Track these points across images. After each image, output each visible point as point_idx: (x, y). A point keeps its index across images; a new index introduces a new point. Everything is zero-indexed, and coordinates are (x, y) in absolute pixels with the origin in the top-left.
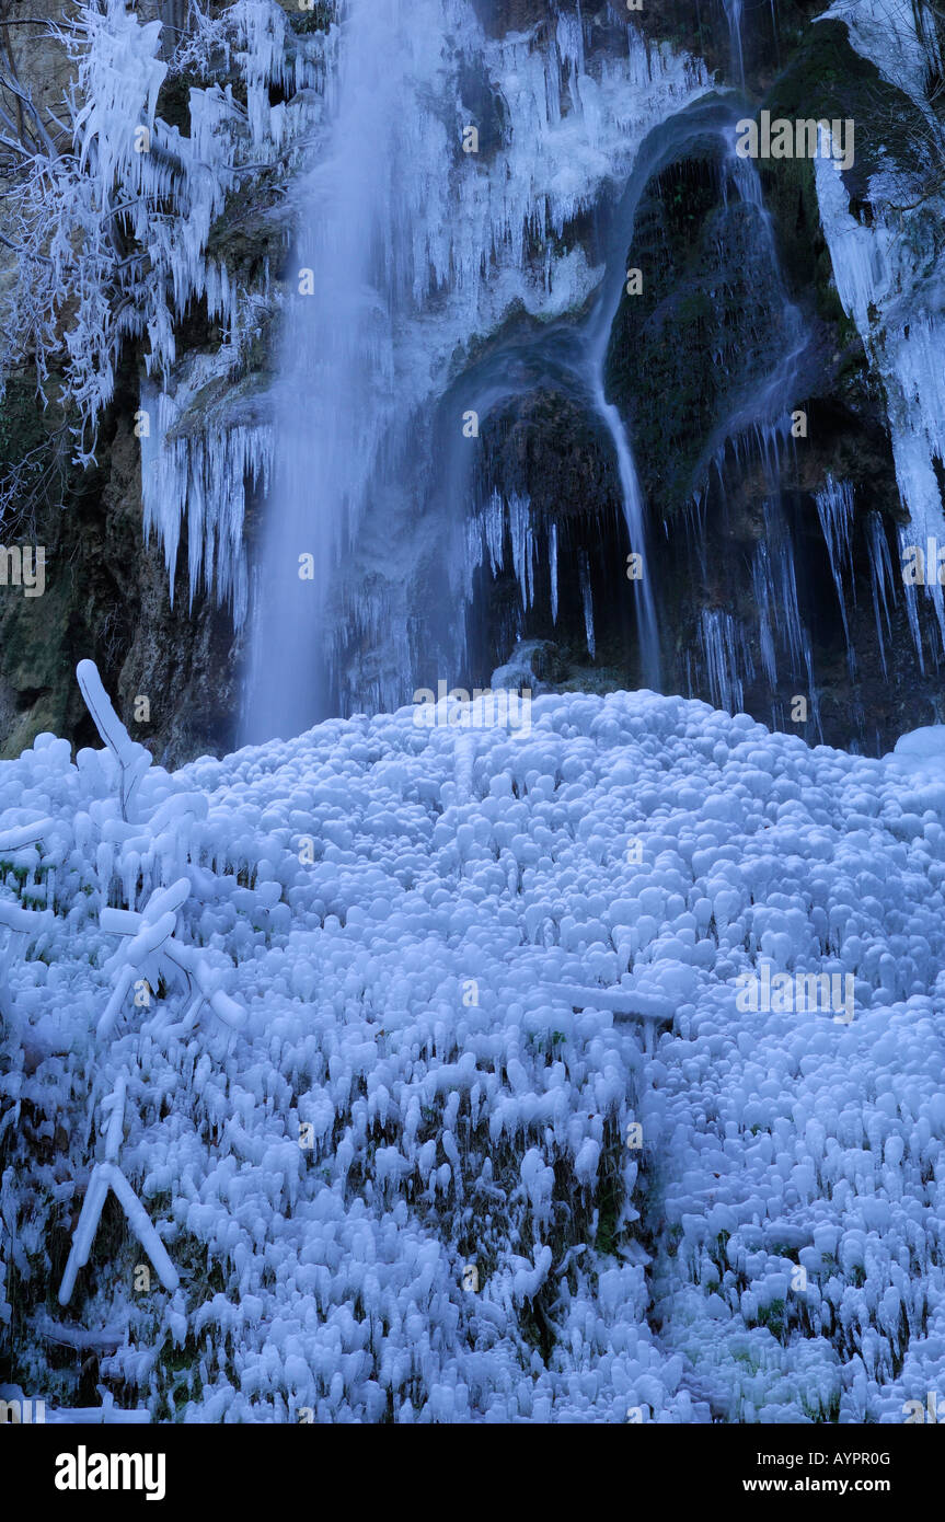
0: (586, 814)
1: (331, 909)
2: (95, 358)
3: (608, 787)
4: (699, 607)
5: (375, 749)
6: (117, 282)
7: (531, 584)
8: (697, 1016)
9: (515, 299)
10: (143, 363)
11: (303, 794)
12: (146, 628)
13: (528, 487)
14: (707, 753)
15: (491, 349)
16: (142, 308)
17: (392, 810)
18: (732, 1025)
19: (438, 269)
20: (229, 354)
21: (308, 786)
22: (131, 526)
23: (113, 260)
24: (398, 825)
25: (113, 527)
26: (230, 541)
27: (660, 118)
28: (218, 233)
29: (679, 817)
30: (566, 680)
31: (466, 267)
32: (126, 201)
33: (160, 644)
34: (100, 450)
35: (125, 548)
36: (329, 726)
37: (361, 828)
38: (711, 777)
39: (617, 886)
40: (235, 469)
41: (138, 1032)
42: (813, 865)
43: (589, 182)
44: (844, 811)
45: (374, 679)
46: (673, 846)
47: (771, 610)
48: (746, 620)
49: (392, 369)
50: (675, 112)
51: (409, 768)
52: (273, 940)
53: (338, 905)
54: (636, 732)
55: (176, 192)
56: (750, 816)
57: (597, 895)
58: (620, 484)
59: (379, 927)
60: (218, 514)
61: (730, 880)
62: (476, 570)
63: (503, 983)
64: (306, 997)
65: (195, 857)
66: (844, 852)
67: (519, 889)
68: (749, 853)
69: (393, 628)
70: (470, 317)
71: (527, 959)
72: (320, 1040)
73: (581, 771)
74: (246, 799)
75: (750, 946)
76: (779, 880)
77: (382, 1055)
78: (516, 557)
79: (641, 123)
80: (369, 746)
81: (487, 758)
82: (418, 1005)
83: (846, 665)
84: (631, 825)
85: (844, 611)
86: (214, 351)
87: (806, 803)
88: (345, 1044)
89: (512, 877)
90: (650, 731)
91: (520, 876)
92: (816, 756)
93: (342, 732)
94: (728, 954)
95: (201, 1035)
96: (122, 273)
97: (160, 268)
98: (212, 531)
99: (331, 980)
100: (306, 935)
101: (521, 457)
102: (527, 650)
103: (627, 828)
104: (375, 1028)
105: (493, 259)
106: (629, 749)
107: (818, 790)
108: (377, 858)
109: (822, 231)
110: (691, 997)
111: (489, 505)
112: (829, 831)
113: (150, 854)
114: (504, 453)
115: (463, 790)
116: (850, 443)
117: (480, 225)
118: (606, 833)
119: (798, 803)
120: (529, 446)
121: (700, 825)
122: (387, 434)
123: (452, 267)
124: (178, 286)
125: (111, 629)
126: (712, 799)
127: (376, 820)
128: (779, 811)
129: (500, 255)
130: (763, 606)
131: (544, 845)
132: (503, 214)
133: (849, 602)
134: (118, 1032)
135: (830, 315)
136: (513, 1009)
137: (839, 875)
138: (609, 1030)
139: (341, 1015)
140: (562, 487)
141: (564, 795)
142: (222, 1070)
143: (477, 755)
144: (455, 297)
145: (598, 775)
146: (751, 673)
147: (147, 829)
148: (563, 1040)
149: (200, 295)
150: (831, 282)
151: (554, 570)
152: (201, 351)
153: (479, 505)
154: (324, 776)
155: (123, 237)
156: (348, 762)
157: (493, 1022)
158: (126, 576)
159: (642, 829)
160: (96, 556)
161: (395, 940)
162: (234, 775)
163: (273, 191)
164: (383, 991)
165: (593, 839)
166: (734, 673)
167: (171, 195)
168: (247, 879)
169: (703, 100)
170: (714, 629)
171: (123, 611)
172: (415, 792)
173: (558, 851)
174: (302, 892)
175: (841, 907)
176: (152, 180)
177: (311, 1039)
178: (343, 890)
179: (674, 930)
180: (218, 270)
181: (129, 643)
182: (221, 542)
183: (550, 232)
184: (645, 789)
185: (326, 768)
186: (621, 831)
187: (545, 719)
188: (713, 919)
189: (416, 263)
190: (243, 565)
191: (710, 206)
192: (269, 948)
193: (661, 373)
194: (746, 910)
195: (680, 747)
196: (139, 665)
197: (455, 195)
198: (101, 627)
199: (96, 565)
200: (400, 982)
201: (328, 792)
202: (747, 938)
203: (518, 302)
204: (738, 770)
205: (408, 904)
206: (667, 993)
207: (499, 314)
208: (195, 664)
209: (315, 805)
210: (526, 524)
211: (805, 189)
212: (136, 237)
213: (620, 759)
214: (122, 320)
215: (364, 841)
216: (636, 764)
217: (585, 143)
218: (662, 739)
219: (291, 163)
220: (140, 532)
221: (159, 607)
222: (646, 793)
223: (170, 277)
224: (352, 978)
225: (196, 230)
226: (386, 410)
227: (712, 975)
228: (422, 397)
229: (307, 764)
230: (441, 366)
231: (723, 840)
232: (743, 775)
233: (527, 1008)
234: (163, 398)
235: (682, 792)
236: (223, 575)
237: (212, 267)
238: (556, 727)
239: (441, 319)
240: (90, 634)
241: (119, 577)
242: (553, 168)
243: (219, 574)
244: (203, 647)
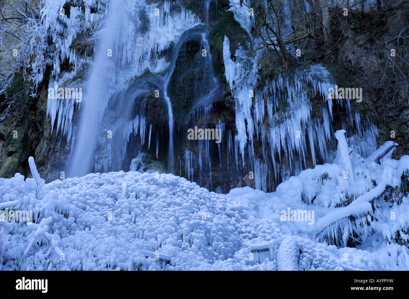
0: (153, 205)
1: (87, 226)
2: (39, 70)
3: (159, 199)
4: (185, 149)
5: (102, 182)
6: (47, 52)
7: (144, 139)
8: (176, 261)
9: (147, 68)
10: (51, 73)
11: (83, 193)
12: (44, 139)
13: (146, 115)
14: (185, 192)
15: (140, 79)
16: (52, 59)
17: (105, 199)
18: (184, 263)
19: (129, 58)
20: (73, 73)
21: (84, 191)
22: (43, 113)
23: (46, 46)
24: (106, 203)
25: (38, 113)
26: (69, 120)
27: (187, 29)
28: (74, 43)
29: (176, 208)
30: (150, 163)
31: (136, 59)
32: (51, 32)
33: (47, 143)
34: (37, 93)
35: (41, 118)
36: (91, 175)
37: (96, 203)
38: (185, 198)
39: (159, 224)
40: (72, 102)
41: (34, 255)
42: (208, 223)
43: (168, 42)
44: (216, 209)
45: (101, 158)
46: (174, 215)
47: (202, 152)
48: (196, 153)
49: (115, 82)
50: (191, 28)
51: (110, 188)
52: (71, 232)
53: (89, 224)
54: (168, 185)
55: (64, 31)
56: (193, 209)
57: (154, 226)
58: (168, 117)
59: (99, 231)
60: (66, 112)
61: (187, 225)
62: (130, 134)
63: (129, 249)
64: (79, 249)
65: (54, 209)
66: (215, 220)
67: (135, 222)
68: (193, 219)
69: (108, 146)
70: (136, 71)
71: (135, 242)
72: (81, 261)
73: (153, 194)
74: (68, 193)
75: (190, 242)
76: (199, 226)
77: (96, 266)
78: (141, 132)
79: (182, 29)
80: (100, 181)
81: (130, 188)
82: (107, 254)
83: (219, 167)
84: (164, 209)
85: (220, 154)
86: (70, 72)
87: (207, 207)
88: (87, 262)
89: (133, 219)
90: (171, 185)
91: (135, 219)
92: (211, 194)
93: (94, 177)
94: (185, 244)
95: (51, 258)
96: (48, 50)
97: (58, 50)
98: (64, 117)
99: (85, 245)
100: (80, 232)
101: (145, 107)
102: (141, 155)
103: (163, 210)
104: (95, 259)
105: (143, 57)
106: (166, 189)
107: (211, 203)
108: (99, 211)
109: (223, 61)
110: (175, 255)
111: (135, 118)
112: (212, 214)
113: (42, 208)
114: (141, 106)
115: (123, 195)
116: (225, 113)
117: (140, 49)
118: (158, 211)
119: (205, 206)
120: (147, 105)
121: (181, 211)
122: (112, 97)
123: (132, 58)
124: (62, 55)
125: (35, 138)
126: (185, 204)
127: (100, 201)
128: (201, 208)
129: (144, 57)
130: (200, 150)
131: (142, 212)
132: (146, 47)
133: (221, 152)
134: (29, 255)
135: (223, 81)
136: (131, 257)
137: (214, 226)
138: (154, 263)
139: (87, 254)
140: (154, 116)
141: (148, 200)
142: (55, 267)
143: (127, 187)
144: (132, 66)
145: (157, 195)
146: (196, 166)
147: (42, 201)
148: (143, 265)
149: (68, 57)
150: (224, 74)
151: (150, 136)
152: (66, 71)
153: (133, 117)
154: (88, 189)
155: (50, 41)
156: (94, 185)
157: (126, 259)
158: (40, 125)
159: (167, 210)
160: (33, 119)
161: (103, 235)
162: (65, 185)
163: (89, 34)
164: (98, 249)
165: (155, 212)
166: (192, 166)
167: (63, 32)
168: (66, 216)
169: (198, 26)
170: (188, 155)
171: (39, 134)
172: (111, 195)
173: (145, 214)
174: (80, 220)
175: (214, 234)
176: (59, 28)
177: (79, 261)
178: (91, 221)
179: (172, 237)
180: (73, 52)
181: (39, 142)
182: (66, 120)
183: (157, 53)
184: (169, 200)
185: (89, 186)
186: (162, 210)
187: (146, 179)
188: (182, 235)
189: (123, 56)
190: (71, 126)
191: (197, 52)
192: (70, 235)
193: (181, 91)
194: (191, 233)
195: (178, 190)
196: (41, 148)
197: (135, 41)
198: (32, 137)
199: (33, 122)
200: (103, 247)
201: (89, 193)
202: (190, 240)
203: (148, 68)
204: (192, 197)
205: (106, 225)
206: (169, 254)
207: (143, 71)
208: (56, 150)
209: (85, 196)
210: (144, 124)
211: (220, 50)
212: (53, 41)
213: (163, 192)
214: (47, 61)
215: (97, 207)
216: (167, 193)
217: (168, 32)
218: (174, 187)
219: (95, 28)
220: (45, 115)
221: (48, 134)
222: (169, 201)
223: (61, 52)
224: (91, 245)
225: (69, 42)
226: (112, 92)
227: (180, 249)
228: (121, 89)
229: (84, 184)
230: (127, 82)
231: (186, 215)
232: (193, 198)
233: (134, 256)
234: (55, 82)
235: (178, 202)
236: (66, 128)
237: (72, 51)
238: (148, 182)
239: (128, 70)
240: (29, 139)
241: (38, 125)
242: (160, 37)
243: (65, 127)
244: (59, 145)
